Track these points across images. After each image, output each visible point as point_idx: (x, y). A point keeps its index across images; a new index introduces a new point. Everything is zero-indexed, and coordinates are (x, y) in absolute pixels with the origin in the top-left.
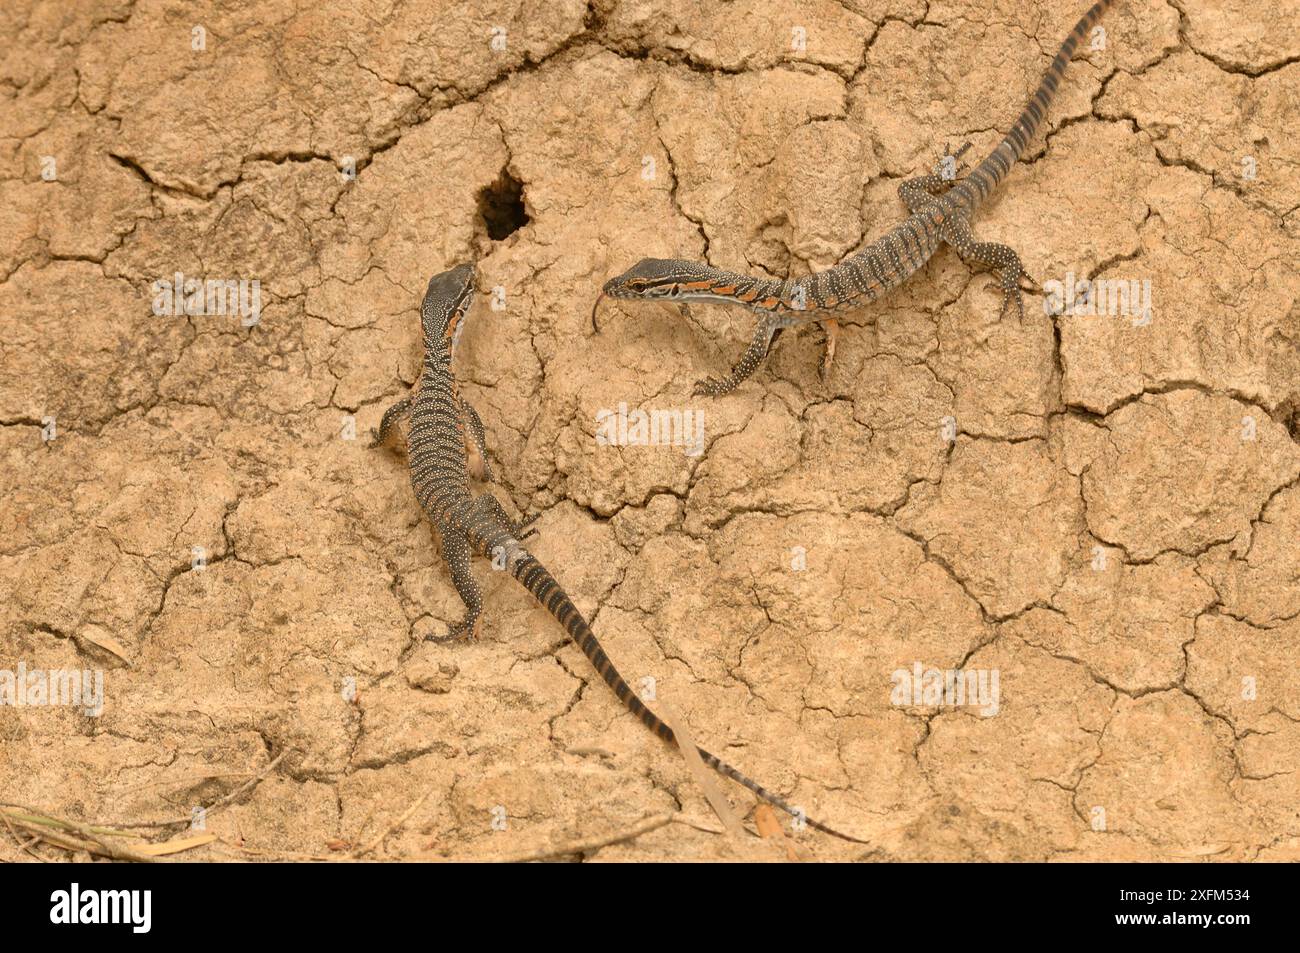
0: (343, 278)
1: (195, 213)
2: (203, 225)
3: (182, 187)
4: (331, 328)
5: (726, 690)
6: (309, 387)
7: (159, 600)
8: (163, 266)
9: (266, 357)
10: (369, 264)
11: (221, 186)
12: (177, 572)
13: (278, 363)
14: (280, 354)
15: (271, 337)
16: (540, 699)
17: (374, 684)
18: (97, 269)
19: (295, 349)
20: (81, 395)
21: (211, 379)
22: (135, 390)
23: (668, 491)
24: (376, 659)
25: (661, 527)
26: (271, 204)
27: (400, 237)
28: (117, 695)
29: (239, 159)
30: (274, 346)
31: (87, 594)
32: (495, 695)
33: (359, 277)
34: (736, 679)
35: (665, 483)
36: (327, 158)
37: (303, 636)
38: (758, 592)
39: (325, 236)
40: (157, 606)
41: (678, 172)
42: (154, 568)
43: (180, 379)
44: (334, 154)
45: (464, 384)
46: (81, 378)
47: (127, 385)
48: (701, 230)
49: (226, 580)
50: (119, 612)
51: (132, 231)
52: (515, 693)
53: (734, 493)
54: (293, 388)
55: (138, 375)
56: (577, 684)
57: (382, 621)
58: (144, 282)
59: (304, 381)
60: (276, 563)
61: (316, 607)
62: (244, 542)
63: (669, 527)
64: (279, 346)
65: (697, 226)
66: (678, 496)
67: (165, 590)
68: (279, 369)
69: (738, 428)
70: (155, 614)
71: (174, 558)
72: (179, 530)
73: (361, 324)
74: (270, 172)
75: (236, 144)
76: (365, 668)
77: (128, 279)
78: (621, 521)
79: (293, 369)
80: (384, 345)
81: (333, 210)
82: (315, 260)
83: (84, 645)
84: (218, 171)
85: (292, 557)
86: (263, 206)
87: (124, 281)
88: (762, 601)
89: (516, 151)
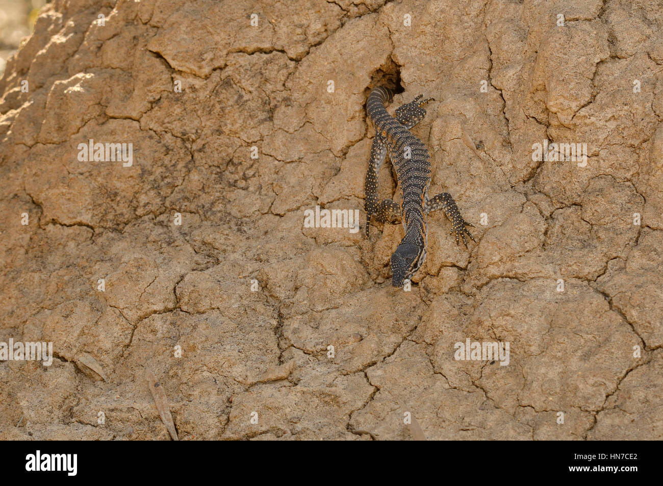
0: (286, 129)
1: (197, 87)
2: (202, 95)
3: (189, 71)
4: (276, 162)
5: (468, 394)
6: (258, 201)
7: (129, 337)
8: (175, 123)
9: (236, 181)
10: (304, 121)
11: (215, 70)
12: (141, 319)
13: (242, 184)
14: (245, 178)
15: (239, 168)
16: (344, 399)
17: (247, 390)
18: (135, 124)
19: (254, 176)
20: (115, 206)
21: (199, 196)
22: (148, 203)
23: (454, 266)
24: (248, 374)
25: (445, 289)
26: (243, 81)
27: (323, 102)
28: (89, 397)
29: (225, 52)
30: (241, 174)
31: (83, 333)
32: (317, 397)
33: (296, 129)
34: (477, 387)
35: (450, 260)
36: (283, 51)
37: (203, 359)
38: (495, 330)
39: (278, 101)
40: (127, 341)
41: (493, 57)
42: (127, 316)
43: (180, 196)
44: (286, 48)
45: (350, 198)
46: (116, 194)
47: (143, 199)
48: (501, 95)
49: (171, 324)
50: (101, 344)
51: (159, 99)
52: (330, 395)
53: (492, 266)
54: (248, 200)
55: (152, 193)
56: (372, 389)
57: (261, 349)
58: (163, 133)
59: (257, 196)
60: (203, 313)
61: (217, 340)
62: (186, 299)
63: (451, 289)
64: (244, 174)
65: (500, 92)
66: (460, 269)
67: (134, 330)
68: (243, 189)
69: (500, 224)
70: (128, 346)
71: (139, 309)
72: (143, 291)
73: (294, 160)
74: (244, 60)
75: (223, 42)
76: (240, 379)
77: (155, 132)
78: (423, 285)
79: (251, 189)
80: (306, 173)
81: (284, 85)
82: (271, 119)
83: (80, 366)
84: (212, 60)
85: (214, 309)
86: (238, 82)
87: (152, 132)
88: (498, 336)
89: (397, 44)
